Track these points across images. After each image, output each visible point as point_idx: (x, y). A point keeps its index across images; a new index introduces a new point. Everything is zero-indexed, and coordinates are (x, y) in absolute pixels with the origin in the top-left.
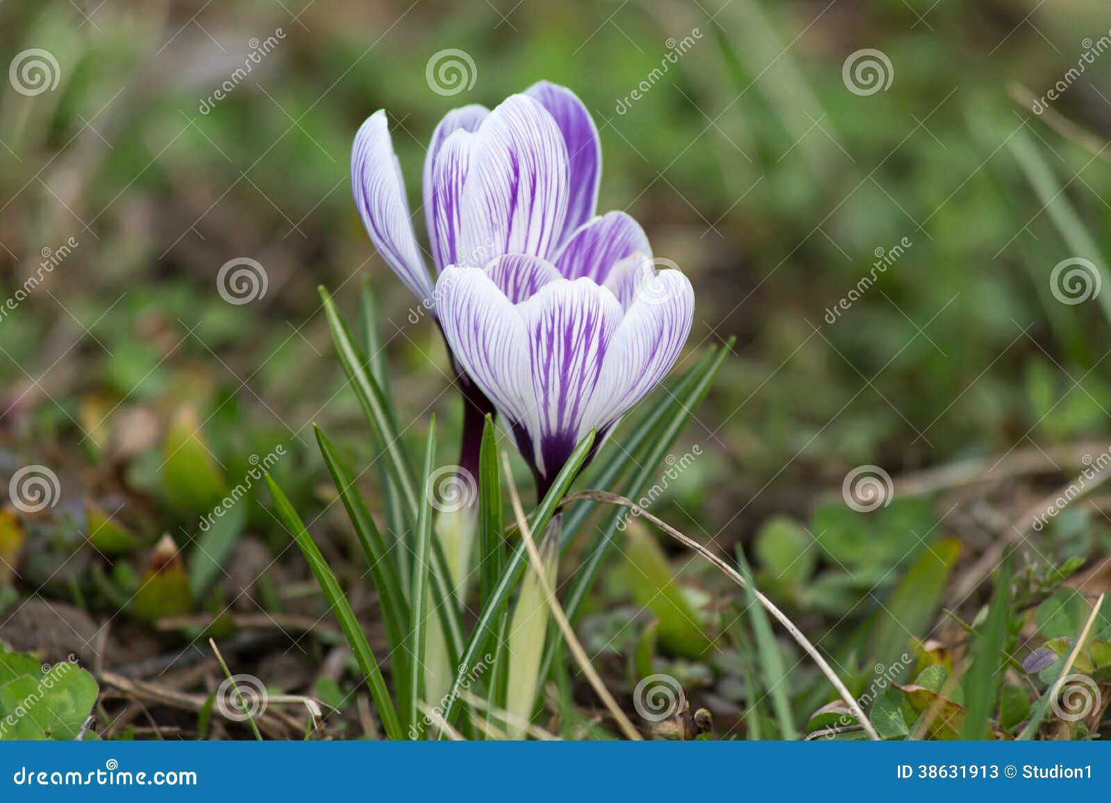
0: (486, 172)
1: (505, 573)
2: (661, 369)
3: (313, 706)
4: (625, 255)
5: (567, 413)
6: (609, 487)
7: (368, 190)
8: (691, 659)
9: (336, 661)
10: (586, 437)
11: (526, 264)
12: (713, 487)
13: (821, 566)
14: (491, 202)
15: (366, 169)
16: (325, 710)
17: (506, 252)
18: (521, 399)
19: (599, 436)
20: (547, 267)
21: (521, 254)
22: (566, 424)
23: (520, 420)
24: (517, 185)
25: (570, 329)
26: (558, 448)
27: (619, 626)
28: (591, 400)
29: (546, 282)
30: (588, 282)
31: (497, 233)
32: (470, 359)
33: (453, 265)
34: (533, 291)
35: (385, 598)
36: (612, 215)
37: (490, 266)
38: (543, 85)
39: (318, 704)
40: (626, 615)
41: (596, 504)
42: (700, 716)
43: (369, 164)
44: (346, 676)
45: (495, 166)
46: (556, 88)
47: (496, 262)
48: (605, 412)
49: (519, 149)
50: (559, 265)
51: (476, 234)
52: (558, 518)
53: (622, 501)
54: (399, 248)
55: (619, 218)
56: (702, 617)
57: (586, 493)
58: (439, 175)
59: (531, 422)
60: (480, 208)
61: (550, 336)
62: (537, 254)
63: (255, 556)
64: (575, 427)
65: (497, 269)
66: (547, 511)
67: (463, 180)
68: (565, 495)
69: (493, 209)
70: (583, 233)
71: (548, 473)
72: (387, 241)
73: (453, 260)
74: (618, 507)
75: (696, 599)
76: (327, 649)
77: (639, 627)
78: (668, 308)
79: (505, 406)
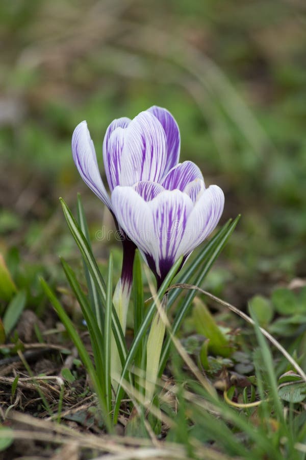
0: (131, 145)
1: (144, 320)
2: (211, 229)
3: (60, 380)
4: (192, 180)
5: (170, 249)
6: (187, 282)
7: (79, 155)
8: (224, 357)
9: (68, 362)
10: (179, 259)
11: (149, 186)
12: (227, 283)
13: (277, 315)
14: (134, 159)
15: (78, 147)
16: (65, 382)
17: (141, 180)
18: (150, 244)
19: (184, 258)
20: (159, 186)
21: (147, 181)
22: (169, 254)
23: (149, 252)
24: (145, 151)
25: (171, 212)
26: (166, 265)
27: (192, 343)
28: (181, 243)
29: (159, 192)
30: (177, 191)
31: (137, 172)
32: (127, 226)
33: (118, 186)
34: (153, 197)
35: (92, 332)
36: (186, 162)
37: (134, 186)
38: (154, 107)
39: (62, 379)
40: (194, 338)
41: (181, 289)
42: (233, 379)
43: (79, 144)
44: (74, 368)
45: (135, 143)
46: (159, 108)
47: (137, 184)
48: (187, 247)
49: (146, 135)
50: (163, 185)
51: (127, 172)
52: (167, 295)
53: (194, 287)
54: (93, 180)
55: (188, 164)
56: (227, 338)
57: (177, 285)
58: (111, 148)
59: (154, 254)
60: (129, 162)
61: (163, 215)
62: (154, 181)
63: (31, 317)
64: (173, 256)
65: (137, 188)
66: (162, 292)
67: (122, 149)
68: (169, 286)
69: (135, 162)
70: (173, 171)
71: (162, 276)
72: (88, 177)
73: (118, 184)
74: (192, 290)
75: (224, 331)
76: (65, 356)
77: (201, 343)
78: (214, 202)
79: (143, 247)
